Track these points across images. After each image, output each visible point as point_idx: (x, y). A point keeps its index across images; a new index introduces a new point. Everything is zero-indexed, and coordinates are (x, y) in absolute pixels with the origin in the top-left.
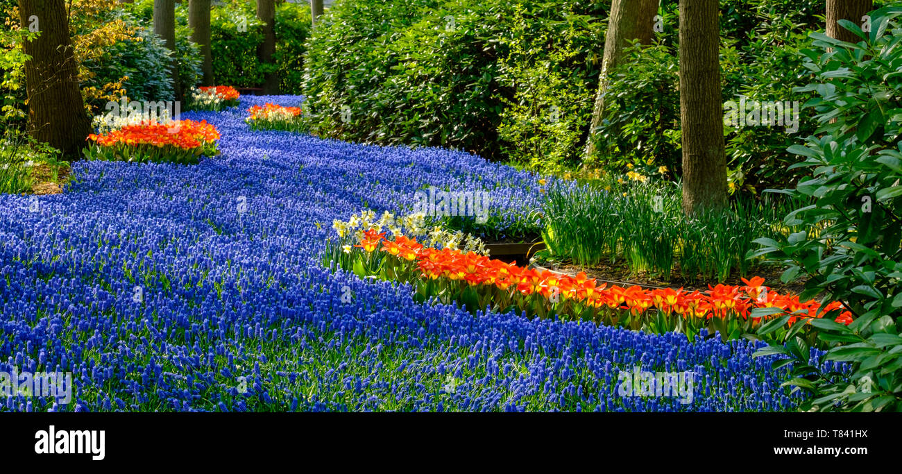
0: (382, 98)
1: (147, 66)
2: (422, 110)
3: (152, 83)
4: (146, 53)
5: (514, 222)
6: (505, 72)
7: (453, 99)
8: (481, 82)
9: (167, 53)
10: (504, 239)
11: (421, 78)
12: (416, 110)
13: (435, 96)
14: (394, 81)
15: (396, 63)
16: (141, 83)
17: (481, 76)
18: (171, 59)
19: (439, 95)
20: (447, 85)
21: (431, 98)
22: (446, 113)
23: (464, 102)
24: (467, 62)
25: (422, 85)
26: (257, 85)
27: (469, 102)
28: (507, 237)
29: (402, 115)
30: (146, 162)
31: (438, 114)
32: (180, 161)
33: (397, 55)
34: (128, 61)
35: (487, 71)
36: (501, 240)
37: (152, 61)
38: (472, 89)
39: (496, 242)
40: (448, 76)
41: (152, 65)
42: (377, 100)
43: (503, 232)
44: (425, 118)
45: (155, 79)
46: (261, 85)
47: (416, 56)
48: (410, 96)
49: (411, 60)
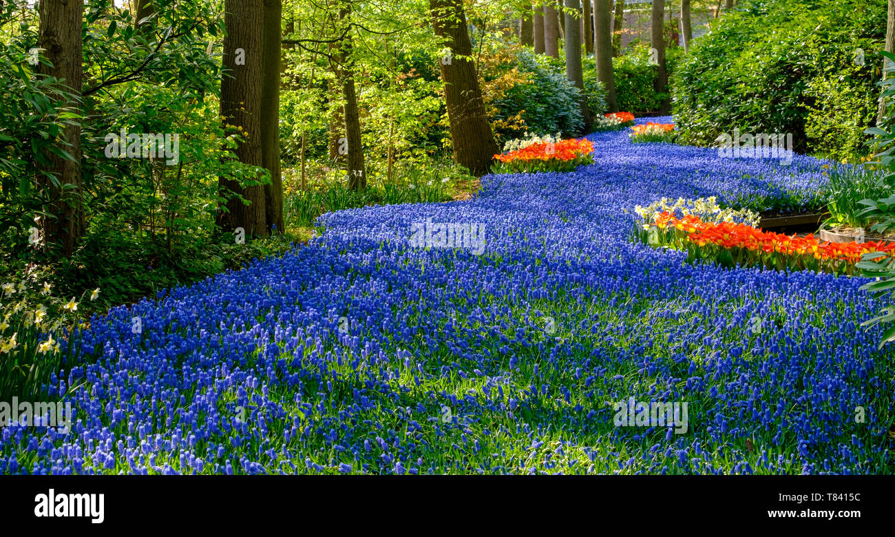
0: (722, 113)
1: (557, 102)
2: (751, 119)
3: (562, 114)
4: (557, 92)
5: (813, 198)
6: (811, 86)
7: (773, 110)
8: (793, 95)
9: (577, 91)
10: (805, 212)
11: (750, 95)
12: (746, 119)
13: (759, 107)
14: (729, 98)
15: (731, 85)
16: (552, 114)
17: (792, 90)
18: (580, 95)
19: (762, 106)
20: (767, 100)
21: (757, 110)
22: (769, 121)
23: (780, 111)
24: (781, 81)
25: (749, 101)
26: (655, 110)
27: (784, 110)
28: (807, 210)
29: (736, 124)
30: (535, 173)
31: (763, 121)
32: (561, 170)
33: (731, 80)
34: (540, 99)
35: (797, 86)
36: (803, 213)
37: (563, 97)
38: (787, 99)
39: (799, 214)
40: (768, 92)
41: (561, 100)
42: (718, 114)
43: (804, 207)
44: (753, 125)
45: (565, 111)
46: (659, 110)
47: (744, 79)
48: (742, 110)
49: (741, 82)
